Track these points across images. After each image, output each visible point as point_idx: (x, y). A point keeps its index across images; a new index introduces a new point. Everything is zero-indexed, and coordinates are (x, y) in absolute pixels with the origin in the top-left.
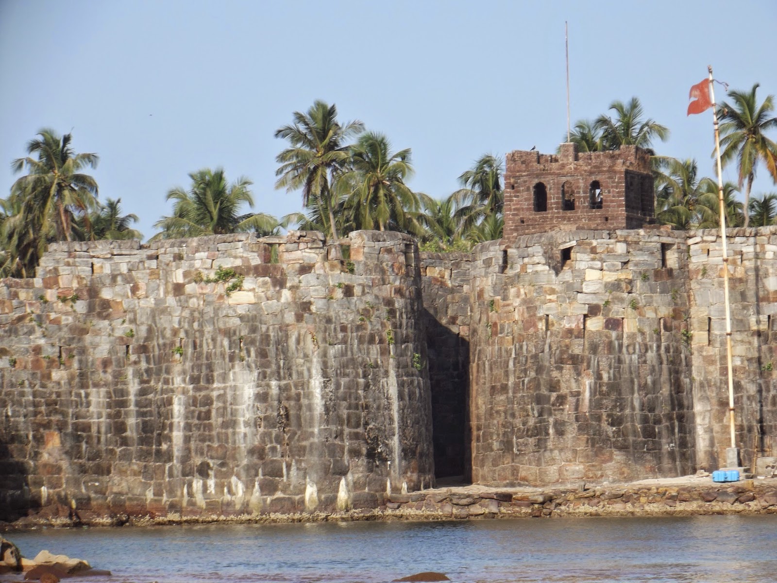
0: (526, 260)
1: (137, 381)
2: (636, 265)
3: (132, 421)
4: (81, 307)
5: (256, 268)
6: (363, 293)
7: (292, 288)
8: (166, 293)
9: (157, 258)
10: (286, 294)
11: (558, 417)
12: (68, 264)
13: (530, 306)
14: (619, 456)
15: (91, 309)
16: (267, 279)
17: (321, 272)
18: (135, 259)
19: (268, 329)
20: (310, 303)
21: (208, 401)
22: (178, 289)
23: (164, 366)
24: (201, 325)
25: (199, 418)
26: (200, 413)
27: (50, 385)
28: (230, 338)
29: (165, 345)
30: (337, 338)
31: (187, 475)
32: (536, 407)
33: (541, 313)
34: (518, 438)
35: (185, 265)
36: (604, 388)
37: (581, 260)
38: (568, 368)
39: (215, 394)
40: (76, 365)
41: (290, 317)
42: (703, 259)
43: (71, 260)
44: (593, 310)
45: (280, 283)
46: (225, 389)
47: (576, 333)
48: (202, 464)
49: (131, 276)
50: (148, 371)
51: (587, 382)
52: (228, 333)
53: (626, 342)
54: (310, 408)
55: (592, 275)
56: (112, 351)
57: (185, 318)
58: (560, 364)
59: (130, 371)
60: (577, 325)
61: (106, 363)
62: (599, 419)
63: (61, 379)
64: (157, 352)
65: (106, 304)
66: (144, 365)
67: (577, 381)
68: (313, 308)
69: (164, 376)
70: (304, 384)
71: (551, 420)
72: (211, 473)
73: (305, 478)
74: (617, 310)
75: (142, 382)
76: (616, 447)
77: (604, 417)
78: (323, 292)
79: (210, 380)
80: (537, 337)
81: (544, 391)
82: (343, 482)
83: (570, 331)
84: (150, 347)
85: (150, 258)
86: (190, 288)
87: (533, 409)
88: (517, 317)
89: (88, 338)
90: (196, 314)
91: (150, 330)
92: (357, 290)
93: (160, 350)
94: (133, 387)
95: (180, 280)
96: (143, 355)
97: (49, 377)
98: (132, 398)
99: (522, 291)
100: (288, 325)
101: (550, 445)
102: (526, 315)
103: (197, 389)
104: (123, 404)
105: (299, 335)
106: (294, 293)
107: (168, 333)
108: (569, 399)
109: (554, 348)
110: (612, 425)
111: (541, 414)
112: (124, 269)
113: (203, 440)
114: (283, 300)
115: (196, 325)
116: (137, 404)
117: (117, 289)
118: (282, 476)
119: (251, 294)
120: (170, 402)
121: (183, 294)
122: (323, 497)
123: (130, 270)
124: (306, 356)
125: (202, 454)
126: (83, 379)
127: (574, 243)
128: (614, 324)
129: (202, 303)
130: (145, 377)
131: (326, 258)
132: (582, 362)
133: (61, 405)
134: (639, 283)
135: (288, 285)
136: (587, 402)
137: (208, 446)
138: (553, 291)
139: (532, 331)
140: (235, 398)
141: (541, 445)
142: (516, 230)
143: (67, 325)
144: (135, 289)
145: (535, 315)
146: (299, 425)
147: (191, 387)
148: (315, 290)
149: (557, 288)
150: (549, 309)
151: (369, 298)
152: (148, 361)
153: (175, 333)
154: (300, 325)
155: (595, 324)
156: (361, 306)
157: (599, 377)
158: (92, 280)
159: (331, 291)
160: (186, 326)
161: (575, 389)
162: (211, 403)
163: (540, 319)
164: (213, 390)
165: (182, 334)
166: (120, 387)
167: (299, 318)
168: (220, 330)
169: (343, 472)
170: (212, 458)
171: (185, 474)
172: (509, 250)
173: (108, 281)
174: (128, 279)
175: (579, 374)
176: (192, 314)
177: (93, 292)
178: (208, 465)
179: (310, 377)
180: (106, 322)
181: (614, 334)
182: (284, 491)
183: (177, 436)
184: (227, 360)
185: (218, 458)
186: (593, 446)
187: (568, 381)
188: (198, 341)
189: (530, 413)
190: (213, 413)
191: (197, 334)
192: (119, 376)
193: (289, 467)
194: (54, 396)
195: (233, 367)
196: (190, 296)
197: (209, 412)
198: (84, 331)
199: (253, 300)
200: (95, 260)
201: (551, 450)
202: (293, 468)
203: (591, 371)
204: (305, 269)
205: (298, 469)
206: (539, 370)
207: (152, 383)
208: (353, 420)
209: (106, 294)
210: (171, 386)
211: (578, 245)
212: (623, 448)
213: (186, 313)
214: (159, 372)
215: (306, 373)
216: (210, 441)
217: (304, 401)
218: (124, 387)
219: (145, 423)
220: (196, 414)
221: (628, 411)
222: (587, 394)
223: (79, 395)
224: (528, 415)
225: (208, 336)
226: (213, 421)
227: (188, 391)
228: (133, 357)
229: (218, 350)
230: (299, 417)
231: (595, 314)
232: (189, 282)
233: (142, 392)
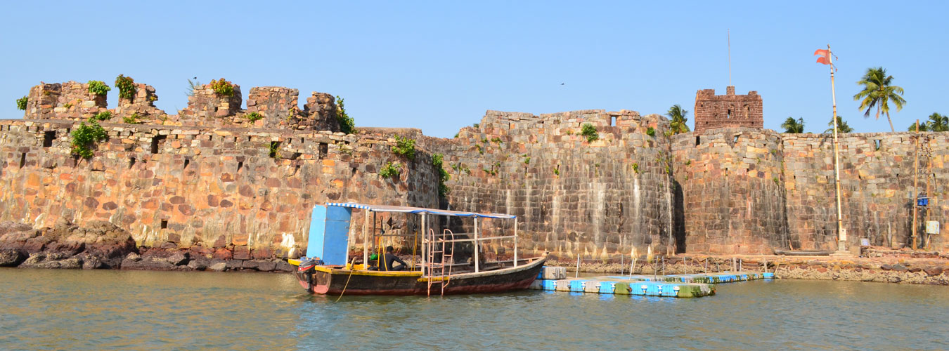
0: (713, 141)
1: (530, 187)
2: (769, 146)
3: (528, 209)
4: (503, 146)
5: (606, 128)
6: (658, 146)
7: (624, 139)
8: (549, 140)
9: (543, 122)
10: (622, 142)
11: (734, 220)
12: (498, 122)
13: (716, 164)
14: (765, 242)
15: (508, 147)
16: (611, 134)
17: (639, 132)
18: (531, 123)
19: (612, 161)
20: (634, 149)
21: (576, 199)
22: (557, 139)
23: (547, 180)
24: (572, 157)
25: (570, 208)
26: (570, 206)
27: (487, 186)
28: (590, 165)
29: (547, 168)
30: (646, 169)
31: (562, 239)
32: (720, 214)
33: (723, 167)
34: (708, 230)
35: (561, 126)
36: (758, 206)
37: (744, 141)
38: (739, 195)
39: (580, 195)
40: (500, 176)
41: (623, 155)
42: (791, 147)
43: (499, 120)
44: (752, 167)
45: (619, 137)
46: (586, 192)
47: (743, 178)
48: (571, 233)
49: (529, 131)
50: (536, 182)
51: (750, 204)
52: (589, 162)
53: (766, 185)
54: (633, 206)
55: (750, 149)
56: (519, 171)
57: (561, 154)
58: (734, 193)
59: (527, 181)
60: (744, 174)
61: (515, 177)
62: (755, 222)
63: (493, 183)
64: (542, 173)
65: (517, 145)
66: (534, 179)
67: (744, 202)
68: (635, 151)
69: (546, 185)
70: (630, 193)
71: (730, 221)
72: (577, 239)
73: (631, 244)
74: (763, 168)
75: (533, 188)
76: (764, 237)
77: (758, 221)
78: (640, 143)
79: (576, 188)
80: (720, 179)
81: (726, 206)
82: (649, 248)
83: (740, 177)
84: (538, 169)
85: (539, 122)
86: (565, 138)
87: (718, 215)
88: (706, 168)
89: (507, 162)
90: (569, 152)
91: (538, 161)
92: (655, 144)
93: (544, 171)
94: (529, 190)
95: (558, 134)
96: (534, 174)
97: (486, 181)
98: (528, 196)
99: (710, 156)
100: (622, 160)
101: (729, 234)
102: (713, 168)
103: (569, 192)
104: (524, 199)
105: (628, 166)
106: (625, 142)
107: (550, 162)
108: (740, 211)
109: (731, 185)
110: (762, 226)
111: (723, 218)
112: (525, 127)
113: (572, 221)
114: (620, 146)
115: (568, 158)
116: (531, 200)
117: (522, 137)
118: (619, 243)
119: (603, 142)
120: (551, 199)
121: (560, 141)
122: (640, 255)
123: (528, 128)
124: (631, 177)
125: (572, 228)
126: (504, 184)
127: (741, 133)
128: (761, 174)
129: (572, 146)
130: (535, 185)
131: (640, 126)
132: (747, 192)
133: (492, 197)
134: (770, 155)
135: (623, 138)
136: (749, 213)
137: (576, 224)
138: (730, 156)
139: (716, 176)
140: (592, 198)
141: (725, 233)
142: (704, 127)
143: (496, 155)
144: (531, 137)
145: (719, 168)
146: (628, 215)
147: (565, 191)
148: (636, 142)
149: (733, 155)
150: (727, 165)
151: (659, 149)
152: (537, 177)
153: (554, 162)
154: (629, 160)
155: (753, 174)
156: (657, 153)
157: (755, 201)
158: (509, 132)
159: (644, 143)
160: (562, 158)
161: (743, 206)
162: (578, 200)
163: (723, 170)
164: (579, 193)
165: (559, 163)
166: (522, 190)
167: (628, 156)
168: (584, 160)
169: (648, 242)
170: (578, 231)
171: (559, 239)
172: (701, 137)
173: (517, 133)
174: (527, 133)
175: (745, 199)
176: (566, 152)
177: (509, 138)
178: (575, 234)
179: (634, 188)
180: (516, 155)
181: (761, 179)
182: (620, 251)
183: (555, 218)
184: (588, 176)
185: (582, 231)
186: (753, 236)
187: (739, 202)
188: (569, 166)
189: (717, 217)
190: (579, 205)
191: (569, 162)
192: (522, 184)
193: (623, 237)
194: (488, 193)
195: (591, 181)
196: (565, 142)
197: (577, 205)
198: (505, 159)
199: (604, 145)
200: (511, 122)
201: (730, 237)
202: (625, 238)
203: (751, 197)
204: (631, 130)
205: (628, 239)
206: (722, 195)
207: (538, 189)
208: (654, 214)
209: (516, 139)
210: (551, 190)
211: (743, 134)
212: (767, 238)
213: (562, 151)
214: (543, 183)
215: (631, 186)
216: (577, 220)
217: (631, 202)
218: (524, 190)
219: (534, 210)
220: (568, 206)
221: (768, 219)
222: (749, 209)
223: (501, 193)
224: (715, 218)
225: (576, 163)
226: (579, 209)
227: (563, 194)
228: (529, 174)
229: (583, 172)
230: (628, 210)
231: (753, 169)
232: (564, 135)
233: (534, 193)
